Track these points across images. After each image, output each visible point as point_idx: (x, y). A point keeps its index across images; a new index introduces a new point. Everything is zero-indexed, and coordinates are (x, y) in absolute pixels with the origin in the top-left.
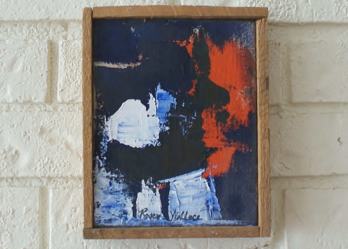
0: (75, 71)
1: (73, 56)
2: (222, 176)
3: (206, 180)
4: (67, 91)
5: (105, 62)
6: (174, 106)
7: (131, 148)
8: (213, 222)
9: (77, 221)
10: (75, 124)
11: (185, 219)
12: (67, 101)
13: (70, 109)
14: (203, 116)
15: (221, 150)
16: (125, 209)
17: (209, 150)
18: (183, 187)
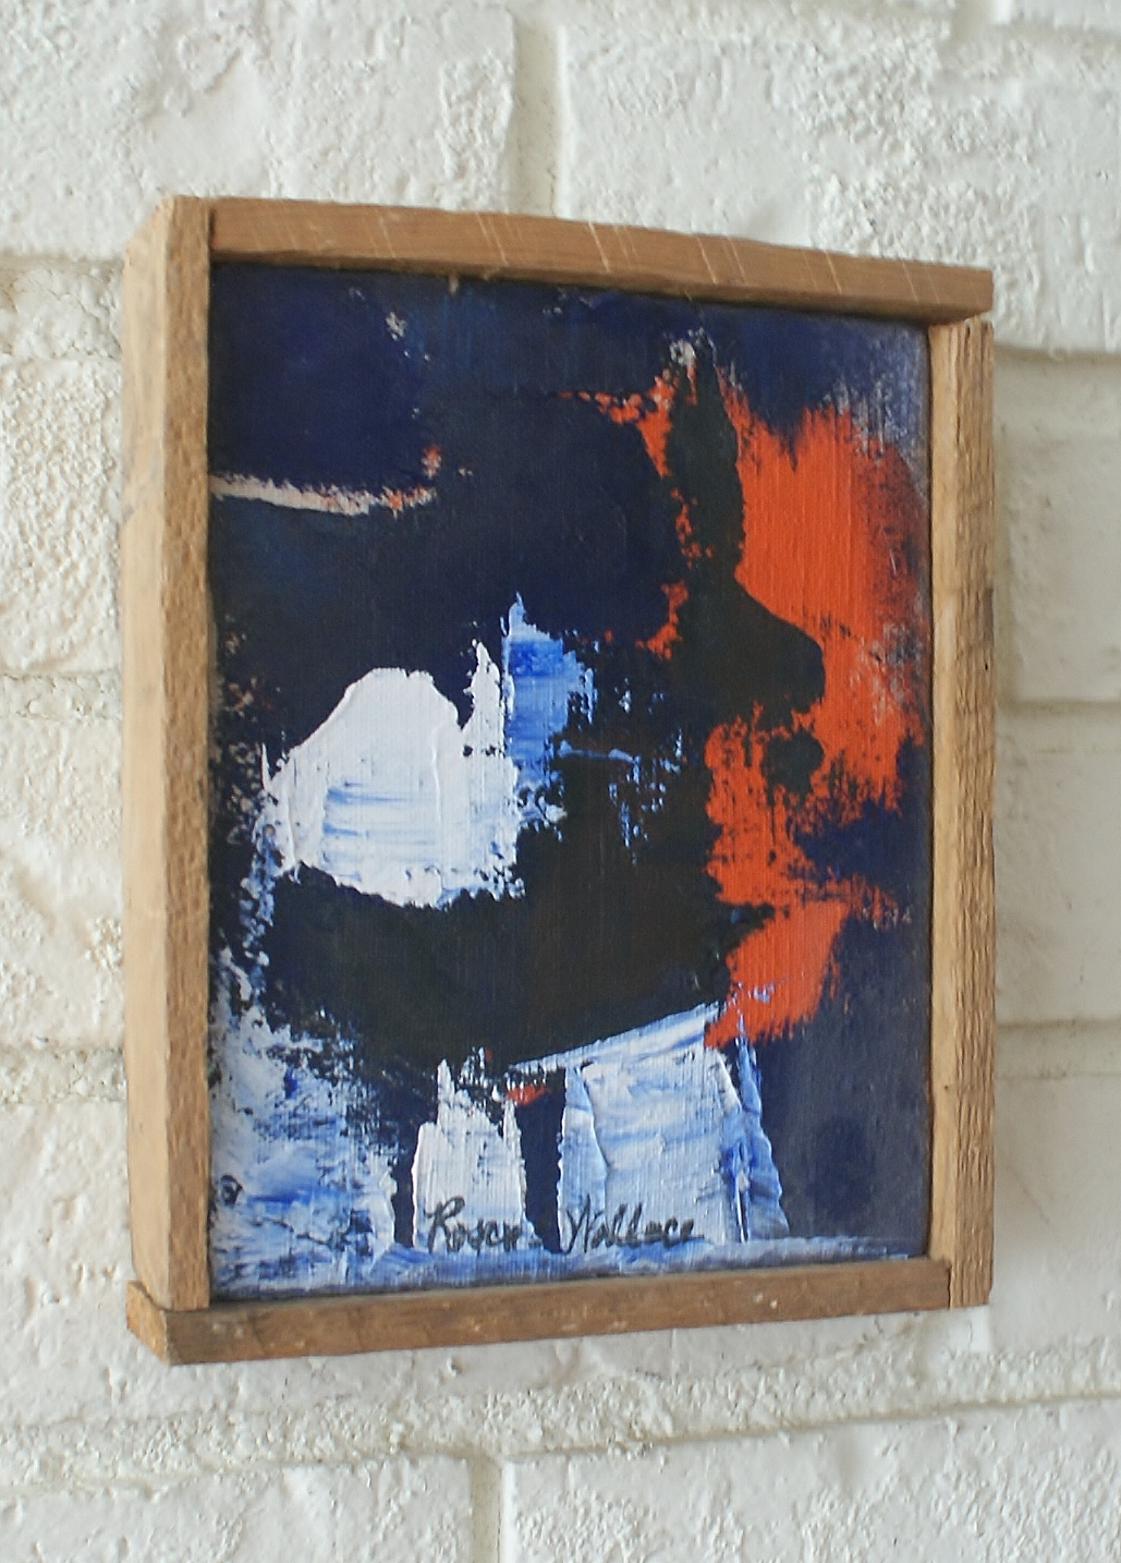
0: (60, 515)
1: (56, 437)
2: (791, 1035)
3: (721, 1059)
4: (23, 613)
5: (263, 479)
6: (587, 707)
7: (390, 906)
8: (750, 1249)
9: (75, 1267)
10: (65, 779)
11: (631, 1243)
12: (24, 663)
13: (27, 707)
14: (713, 756)
15: (787, 914)
16: (361, 1204)
17: (734, 916)
18: (625, 1091)
